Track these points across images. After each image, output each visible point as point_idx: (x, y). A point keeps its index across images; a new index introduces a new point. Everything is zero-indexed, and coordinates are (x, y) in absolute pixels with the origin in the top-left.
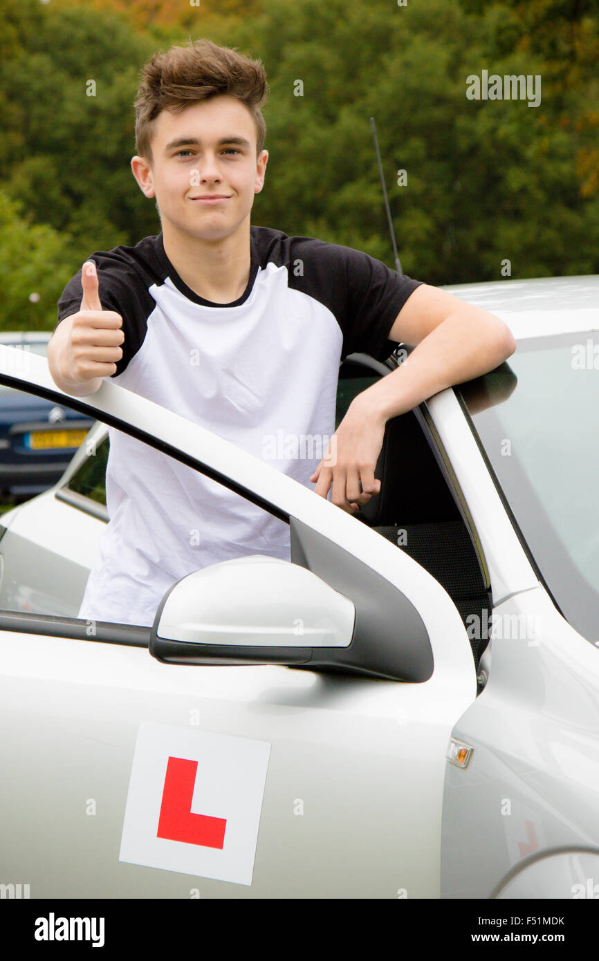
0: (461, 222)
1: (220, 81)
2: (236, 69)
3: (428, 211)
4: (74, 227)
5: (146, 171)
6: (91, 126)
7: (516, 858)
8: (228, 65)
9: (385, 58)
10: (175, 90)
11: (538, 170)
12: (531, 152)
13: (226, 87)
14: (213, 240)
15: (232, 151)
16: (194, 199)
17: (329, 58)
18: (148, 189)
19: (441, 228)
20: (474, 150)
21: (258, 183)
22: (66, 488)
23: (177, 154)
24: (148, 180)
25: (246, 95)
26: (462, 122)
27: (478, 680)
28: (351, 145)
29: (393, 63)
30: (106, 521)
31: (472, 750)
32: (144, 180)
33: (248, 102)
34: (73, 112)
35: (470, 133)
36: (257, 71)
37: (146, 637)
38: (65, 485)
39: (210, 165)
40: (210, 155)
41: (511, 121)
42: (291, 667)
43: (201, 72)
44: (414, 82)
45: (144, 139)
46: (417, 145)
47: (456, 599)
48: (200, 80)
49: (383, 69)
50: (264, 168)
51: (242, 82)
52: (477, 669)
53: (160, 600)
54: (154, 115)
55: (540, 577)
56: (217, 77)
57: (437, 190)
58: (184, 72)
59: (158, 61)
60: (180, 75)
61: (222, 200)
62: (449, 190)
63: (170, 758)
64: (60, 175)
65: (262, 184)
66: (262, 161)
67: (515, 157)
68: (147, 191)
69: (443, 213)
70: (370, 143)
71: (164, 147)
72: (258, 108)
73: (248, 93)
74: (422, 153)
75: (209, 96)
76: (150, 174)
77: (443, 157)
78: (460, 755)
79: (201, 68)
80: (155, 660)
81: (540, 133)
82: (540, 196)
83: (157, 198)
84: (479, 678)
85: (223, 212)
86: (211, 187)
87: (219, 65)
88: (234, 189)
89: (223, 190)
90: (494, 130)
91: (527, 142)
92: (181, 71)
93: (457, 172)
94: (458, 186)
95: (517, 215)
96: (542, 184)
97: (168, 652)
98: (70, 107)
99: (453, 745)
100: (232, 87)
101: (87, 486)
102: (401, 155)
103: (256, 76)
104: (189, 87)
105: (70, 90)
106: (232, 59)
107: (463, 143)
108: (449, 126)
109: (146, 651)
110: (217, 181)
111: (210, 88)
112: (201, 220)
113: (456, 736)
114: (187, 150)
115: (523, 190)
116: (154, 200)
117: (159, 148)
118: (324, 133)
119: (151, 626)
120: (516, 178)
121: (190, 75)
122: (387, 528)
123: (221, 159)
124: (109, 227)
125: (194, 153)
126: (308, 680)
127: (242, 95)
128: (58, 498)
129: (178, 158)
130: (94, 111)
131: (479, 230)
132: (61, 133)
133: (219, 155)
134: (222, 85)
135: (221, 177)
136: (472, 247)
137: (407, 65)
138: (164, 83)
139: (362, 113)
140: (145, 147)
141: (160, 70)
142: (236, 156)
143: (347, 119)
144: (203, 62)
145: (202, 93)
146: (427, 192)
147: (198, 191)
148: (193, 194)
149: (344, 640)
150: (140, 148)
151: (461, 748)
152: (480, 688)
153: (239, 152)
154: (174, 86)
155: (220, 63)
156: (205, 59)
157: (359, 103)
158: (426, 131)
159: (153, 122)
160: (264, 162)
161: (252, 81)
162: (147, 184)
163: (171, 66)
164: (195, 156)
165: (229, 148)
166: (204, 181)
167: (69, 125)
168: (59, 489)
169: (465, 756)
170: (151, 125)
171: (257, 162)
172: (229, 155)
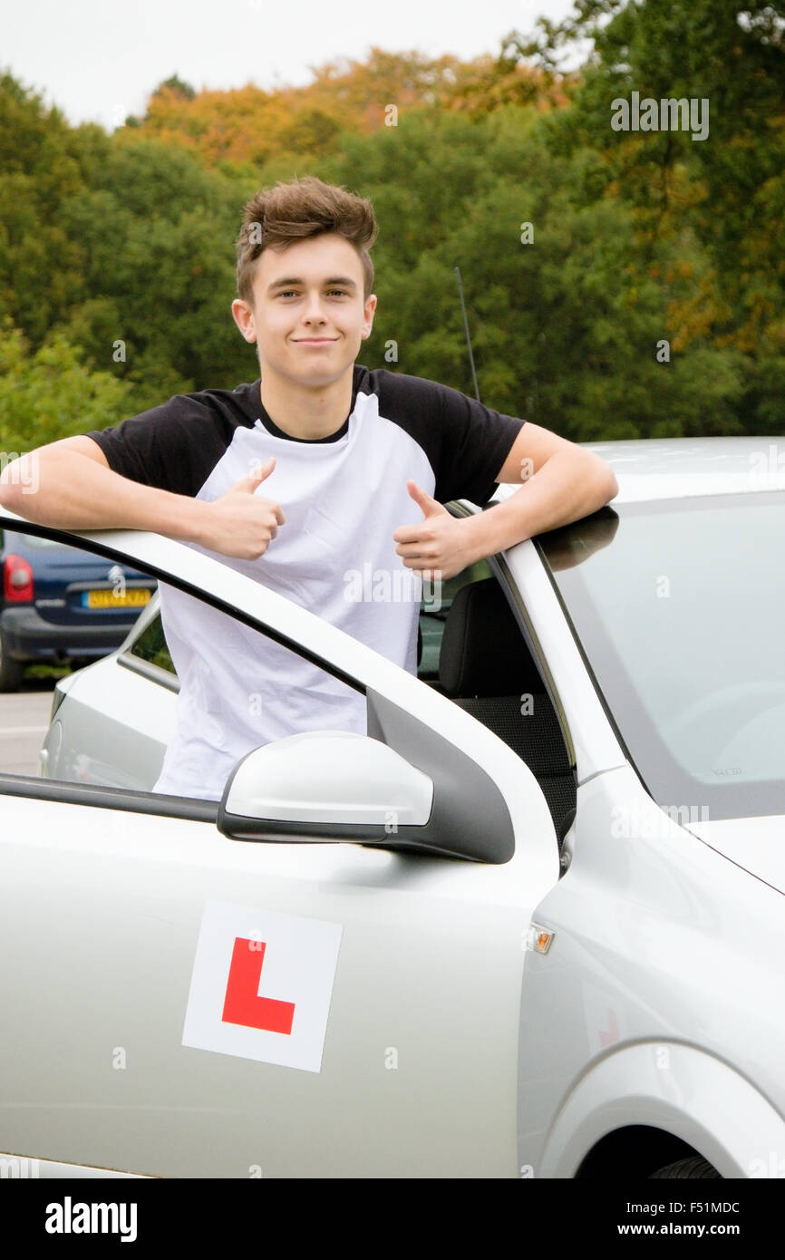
0: (545, 376)
1: (327, 219)
2: (344, 207)
3: (511, 365)
4: (136, 374)
5: (248, 315)
6: (157, 267)
7: (596, 1048)
8: (335, 201)
9: (467, 201)
10: (280, 227)
11: (628, 322)
12: (617, 303)
13: (332, 225)
14: (316, 386)
15: (338, 293)
16: (296, 341)
17: (408, 199)
18: (249, 334)
19: (524, 381)
20: (559, 300)
21: (365, 330)
22: (129, 653)
23: (279, 295)
24: (249, 325)
25: (354, 234)
26: (547, 270)
27: (560, 862)
28: (430, 292)
29: (476, 207)
30: (176, 691)
31: (554, 935)
32: (246, 324)
33: (356, 242)
34: (137, 251)
35: (556, 281)
36: (366, 208)
37: (214, 812)
38: (128, 650)
39: (314, 307)
40: (314, 296)
41: (599, 269)
42: (365, 845)
43: (306, 209)
44: (497, 227)
45: (246, 281)
46: (500, 292)
47: (538, 775)
48: (305, 217)
49: (466, 212)
50: (372, 314)
51: (349, 220)
52: (560, 849)
53: (230, 771)
54: (257, 252)
55: (628, 755)
56: (322, 213)
57: (521, 341)
58: (290, 208)
59: (261, 198)
60: (284, 212)
61: (327, 343)
62: (531, 342)
63: (237, 939)
64: (121, 319)
65: (369, 331)
66: (370, 307)
67: (604, 308)
68: (248, 337)
69: (526, 366)
70: (451, 290)
71: (266, 287)
72: (366, 250)
73: (356, 232)
74: (505, 302)
75: (315, 234)
76: (252, 318)
77: (527, 307)
78: (540, 940)
79: (306, 204)
80: (222, 837)
81: (628, 283)
82: (629, 349)
83: (258, 343)
84: (562, 860)
85: (328, 356)
86: (315, 329)
87: (325, 202)
88: (342, 332)
89: (329, 333)
90: (581, 279)
91: (615, 292)
92: (286, 206)
93: (542, 322)
94: (543, 337)
95: (604, 370)
96: (630, 337)
97: (237, 828)
98: (134, 247)
99: (534, 929)
100: (339, 224)
101: (150, 651)
102: (483, 303)
103: (364, 214)
104: (293, 224)
105: (137, 229)
106: (338, 196)
107: (549, 292)
108: (535, 274)
109: (214, 827)
110: (322, 323)
111: (315, 224)
112: (303, 364)
113: (537, 920)
114: (291, 290)
115: (611, 343)
116: (254, 345)
117: (261, 290)
118: (401, 279)
119: (220, 800)
120: (603, 330)
121: (295, 211)
122: (468, 701)
123: (326, 300)
124: (174, 375)
125: (298, 294)
126: (383, 859)
127: (349, 234)
128: (120, 662)
129: (282, 299)
130: (160, 252)
131: (563, 385)
132: (124, 274)
133: (324, 296)
134: (328, 223)
135: (326, 319)
136: (556, 403)
137: (490, 208)
138: (267, 218)
139: (442, 258)
140: (246, 290)
141: (263, 207)
142: (342, 298)
143: (427, 265)
144: (307, 198)
145: (308, 230)
146: (510, 343)
147: (302, 333)
148: (295, 336)
149: (422, 819)
150: (242, 290)
151: (542, 933)
152: (563, 870)
153: (346, 293)
154: (278, 222)
155: (326, 199)
156: (311, 195)
157: (440, 248)
158: (509, 279)
159: (256, 261)
160: (373, 306)
161: (360, 220)
162: (248, 328)
163: (275, 202)
164: (298, 298)
165: (335, 289)
166: (308, 323)
167: (133, 266)
168: (121, 653)
169: (546, 941)
170: (252, 265)
171: (365, 307)
172: (334, 297)
